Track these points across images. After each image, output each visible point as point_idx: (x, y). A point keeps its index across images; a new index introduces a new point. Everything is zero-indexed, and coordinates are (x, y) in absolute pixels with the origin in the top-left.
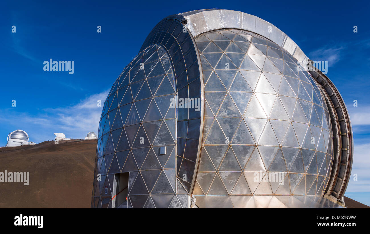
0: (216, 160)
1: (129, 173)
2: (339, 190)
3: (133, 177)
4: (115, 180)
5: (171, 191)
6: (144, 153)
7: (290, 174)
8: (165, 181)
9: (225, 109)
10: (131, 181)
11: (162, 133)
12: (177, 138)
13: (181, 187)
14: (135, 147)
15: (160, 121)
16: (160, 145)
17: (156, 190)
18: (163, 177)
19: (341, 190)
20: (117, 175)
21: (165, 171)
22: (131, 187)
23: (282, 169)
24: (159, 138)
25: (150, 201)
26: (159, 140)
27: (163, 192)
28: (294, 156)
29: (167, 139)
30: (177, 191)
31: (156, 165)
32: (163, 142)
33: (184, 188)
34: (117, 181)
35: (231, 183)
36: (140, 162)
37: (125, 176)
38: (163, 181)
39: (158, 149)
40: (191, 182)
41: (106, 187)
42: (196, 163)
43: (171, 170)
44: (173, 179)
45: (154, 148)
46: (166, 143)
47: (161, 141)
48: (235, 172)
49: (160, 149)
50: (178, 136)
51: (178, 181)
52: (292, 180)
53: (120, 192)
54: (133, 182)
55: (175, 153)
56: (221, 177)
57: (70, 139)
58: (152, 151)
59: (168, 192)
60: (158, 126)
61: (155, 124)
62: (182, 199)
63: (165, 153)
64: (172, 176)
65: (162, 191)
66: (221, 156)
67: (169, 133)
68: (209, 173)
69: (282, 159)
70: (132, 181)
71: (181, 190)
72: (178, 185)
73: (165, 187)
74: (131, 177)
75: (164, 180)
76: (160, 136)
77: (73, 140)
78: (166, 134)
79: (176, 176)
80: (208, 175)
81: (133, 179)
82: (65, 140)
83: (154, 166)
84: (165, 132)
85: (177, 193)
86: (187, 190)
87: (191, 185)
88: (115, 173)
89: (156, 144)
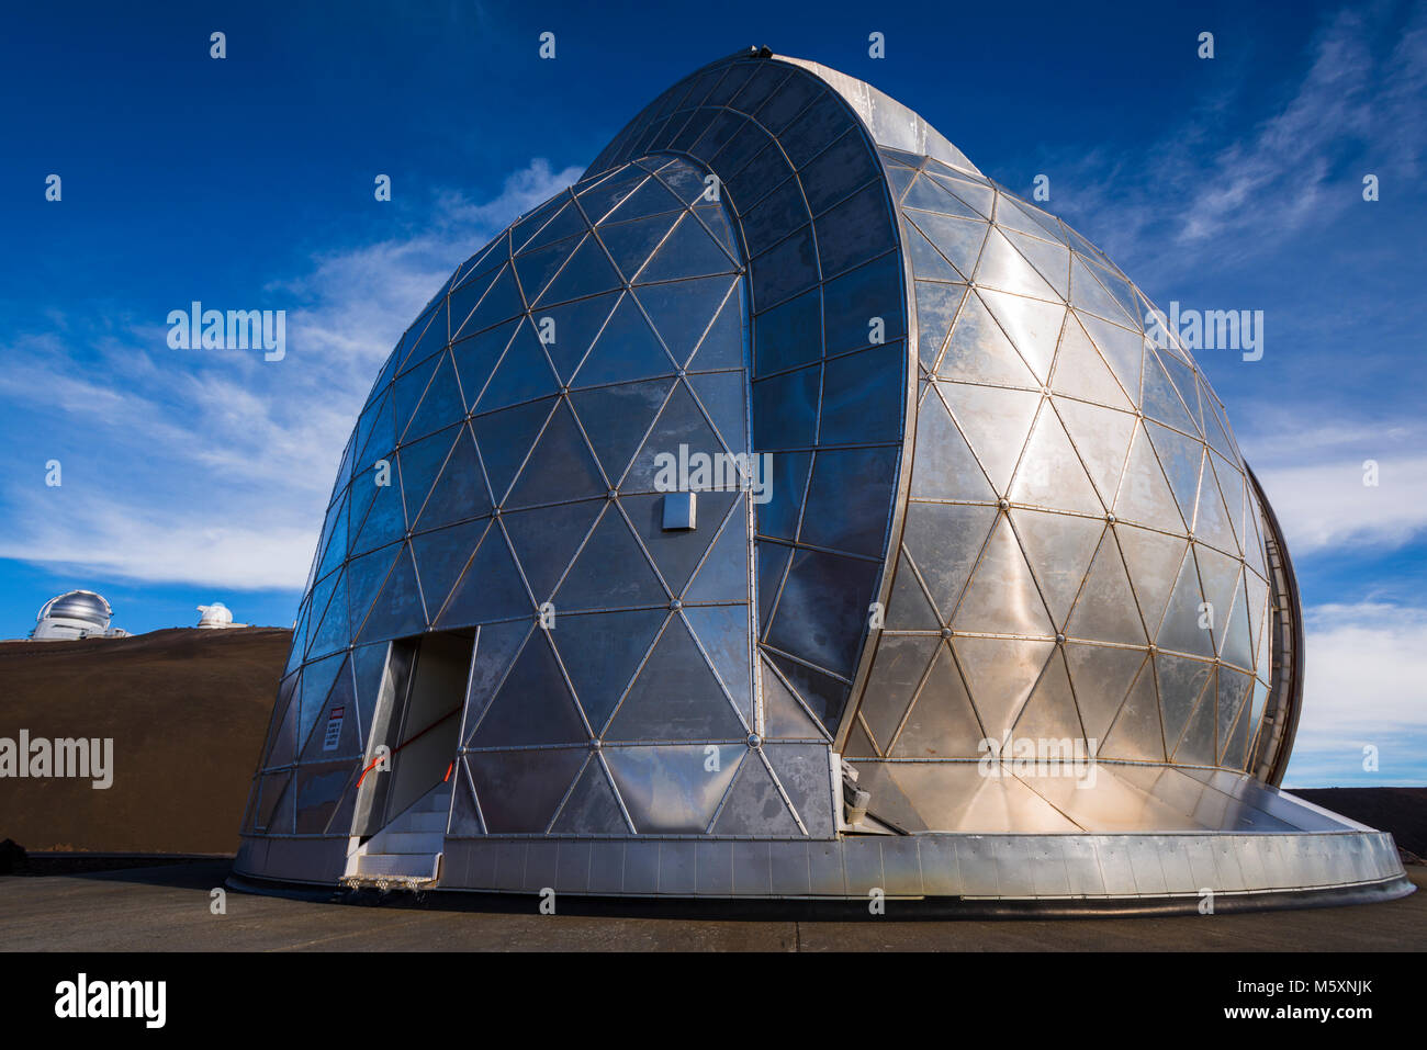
1: (474, 629)
3: (497, 651)
5: (729, 723)
6: (569, 526)
8: (691, 670)
10: (485, 673)
11: (670, 433)
14: (523, 501)
15: (665, 383)
17: (637, 722)
18: (678, 644)
20: (404, 647)
22: (485, 702)
25: (595, 783)
27: (680, 729)
30: (761, 721)
31: (635, 586)
36: (545, 572)
39: (650, 508)
40: (851, 673)
41: (337, 713)
43: (725, 609)
44: (736, 656)
45: (631, 502)
49: (660, 506)
51: (766, 665)
53: (408, 743)
54: (497, 677)
55: (744, 525)
58: (614, 515)
59: (707, 729)
60: (651, 403)
61: (633, 392)
62: (797, 771)
63: (692, 525)
65: (670, 725)
67: (708, 431)
70: (489, 674)
72: (767, 693)
74: (489, 652)
76: (660, 444)
79: (755, 642)
81: (499, 661)
83: (623, 591)
84: (690, 430)
85: (762, 735)
86: (825, 721)
87: (851, 688)
88: (394, 638)
89: (641, 484)
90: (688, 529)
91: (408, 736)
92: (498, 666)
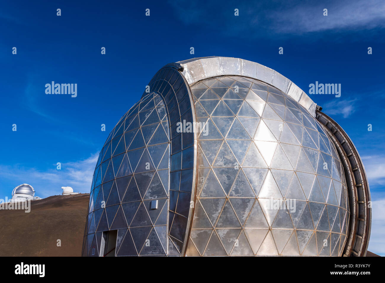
0: (213, 215)
1: (117, 230)
2: (359, 250)
3: (121, 235)
4: (103, 239)
5: (162, 251)
6: (134, 207)
7: (297, 231)
8: (155, 240)
9: (221, 158)
11: (154, 185)
12: (170, 191)
13: (172, 247)
14: (126, 201)
16: (151, 198)
17: (146, 251)
18: (153, 235)
19: (361, 249)
20: (105, 233)
21: (156, 228)
22: (119, 246)
23: (287, 225)
24: (151, 191)
26: (150, 193)
27: (153, 252)
28: (300, 209)
29: (159, 192)
30: (168, 251)
31: (146, 221)
32: (154, 196)
33: (175, 248)
34: (106, 240)
35: (230, 242)
36: (129, 218)
37: (114, 233)
38: (153, 239)
39: (149, 203)
40: (183, 240)
41: (94, 247)
42: (189, 218)
43: (162, 227)
44: (164, 237)
45: (145, 202)
46: (157, 196)
47: (152, 194)
48: (234, 229)
49: (151, 203)
50: (170, 188)
51: (169, 239)
52: (300, 238)
53: (108, 253)
54: (121, 241)
55: (167, 208)
56: (219, 235)
57: (77, 193)
58: (142, 205)
59: (158, 252)
61: (147, 175)
63: (157, 208)
64: (163, 233)
65: (151, 252)
66: (218, 211)
67: (161, 185)
68: (205, 230)
69: (287, 213)
70: (120, 240)
71: (172, 251)
72: (169, 245)
73: (155, 247)
74: (120, 236)
75: (155, 238)
76: (152, 188)
77: (80, 194)
78: (158, 186)
79: (168, 234)
80: (203, 232)
81: (122, 237)
82: (72, 194)
83: (144, 223)
84: (157, 184)
85: (168, 254)
86: (180, 251)
87: (183, 244)
88: (104, 231)
89: (148, 198)
90: (156, 209)
91: (108, 252)
92: (121, 239)
